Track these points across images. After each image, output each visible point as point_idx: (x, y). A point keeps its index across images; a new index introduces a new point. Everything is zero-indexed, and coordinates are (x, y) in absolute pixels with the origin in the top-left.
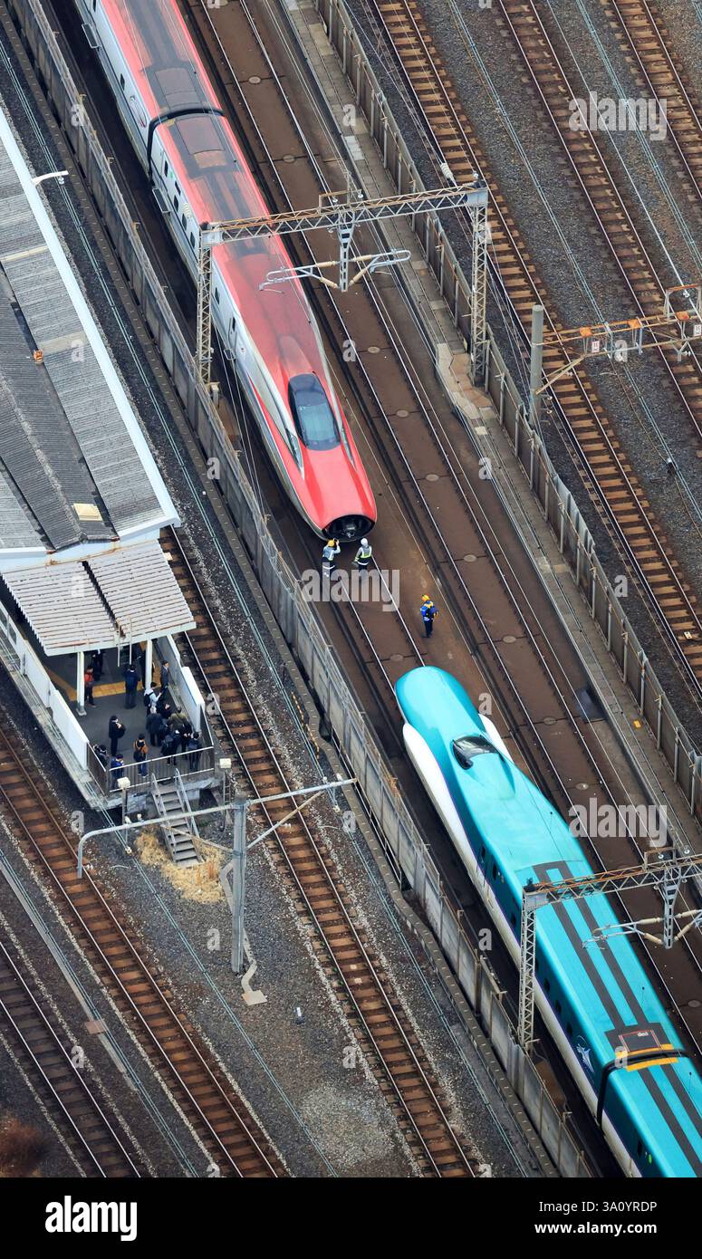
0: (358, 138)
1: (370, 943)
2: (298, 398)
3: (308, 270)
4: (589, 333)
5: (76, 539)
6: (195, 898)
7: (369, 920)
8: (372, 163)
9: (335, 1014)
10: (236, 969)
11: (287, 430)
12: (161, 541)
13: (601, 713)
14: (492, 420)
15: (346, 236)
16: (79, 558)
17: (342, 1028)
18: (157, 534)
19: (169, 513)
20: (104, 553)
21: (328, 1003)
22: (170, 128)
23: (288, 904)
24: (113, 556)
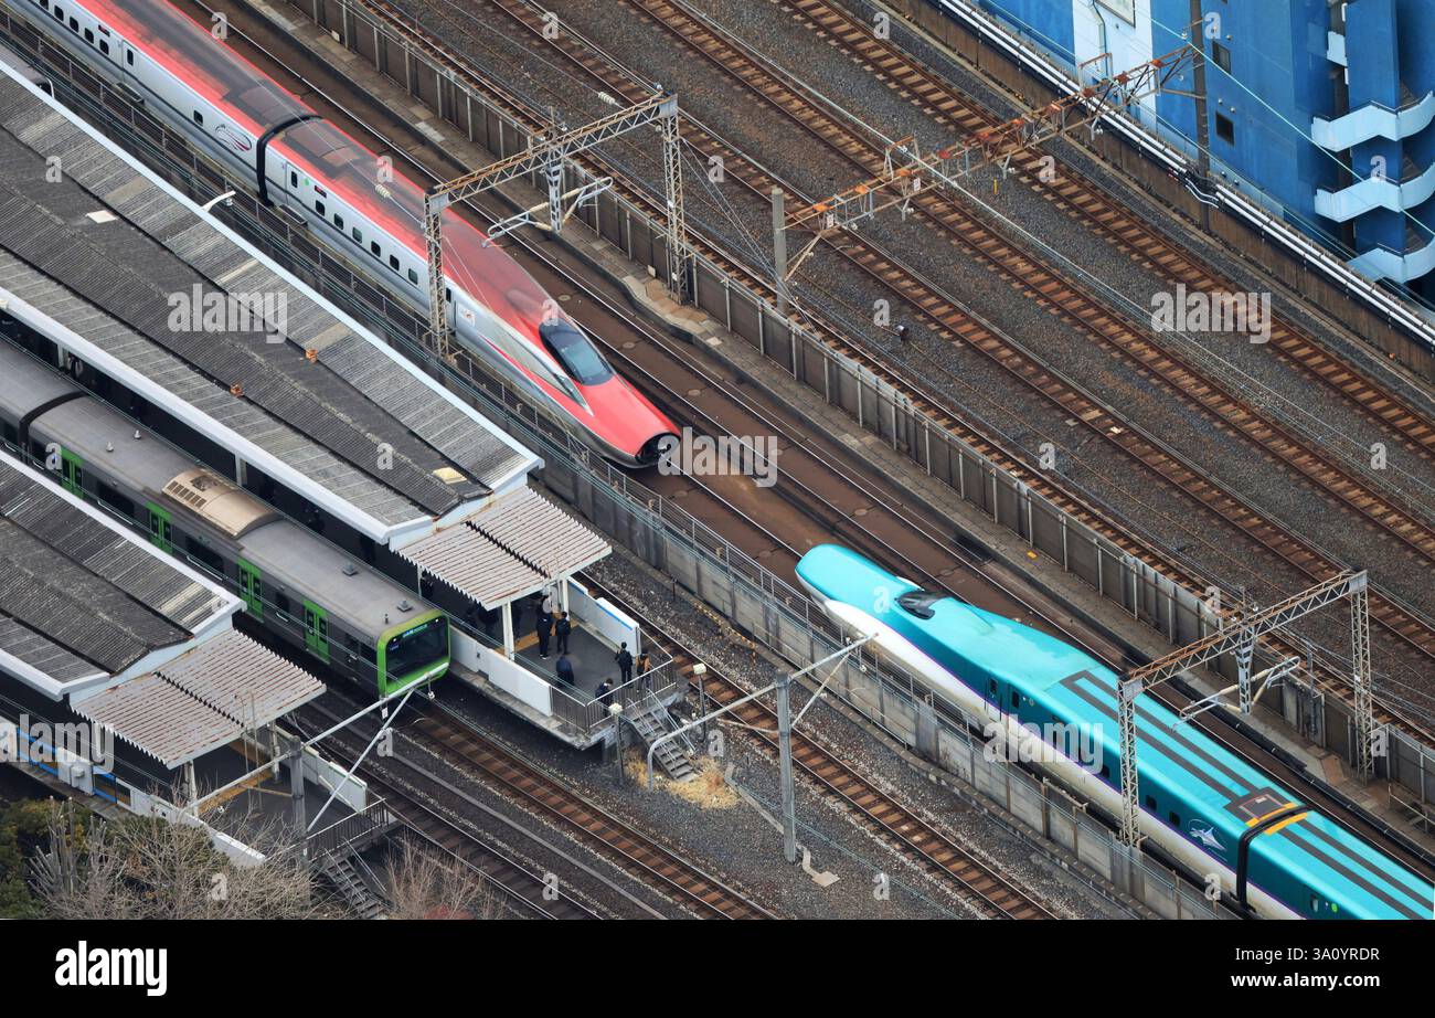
0: (427, 122)
1: (906, 803)
2: (554, 340)
3: (524, 217)
4: (824, 208)
5: (455, 501)
6: (716, 806)
7: (893, 783)
8: (456, 140)
9: (917, 873)
10: (791, 859)
11: (555, 376)
12: (529, 485)
13: (988, 554)
14: (717, 330)
15: (556, 173)
16: (459, 520)
17: (930, 883)
18: (524, 479)
19: (529, 459)
20: (482, 510)
21: (903, 864)
22: (283, 140)
23: (807, 789)
24: (490, 510)
